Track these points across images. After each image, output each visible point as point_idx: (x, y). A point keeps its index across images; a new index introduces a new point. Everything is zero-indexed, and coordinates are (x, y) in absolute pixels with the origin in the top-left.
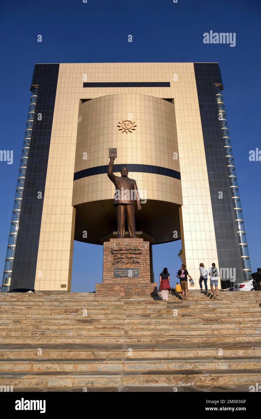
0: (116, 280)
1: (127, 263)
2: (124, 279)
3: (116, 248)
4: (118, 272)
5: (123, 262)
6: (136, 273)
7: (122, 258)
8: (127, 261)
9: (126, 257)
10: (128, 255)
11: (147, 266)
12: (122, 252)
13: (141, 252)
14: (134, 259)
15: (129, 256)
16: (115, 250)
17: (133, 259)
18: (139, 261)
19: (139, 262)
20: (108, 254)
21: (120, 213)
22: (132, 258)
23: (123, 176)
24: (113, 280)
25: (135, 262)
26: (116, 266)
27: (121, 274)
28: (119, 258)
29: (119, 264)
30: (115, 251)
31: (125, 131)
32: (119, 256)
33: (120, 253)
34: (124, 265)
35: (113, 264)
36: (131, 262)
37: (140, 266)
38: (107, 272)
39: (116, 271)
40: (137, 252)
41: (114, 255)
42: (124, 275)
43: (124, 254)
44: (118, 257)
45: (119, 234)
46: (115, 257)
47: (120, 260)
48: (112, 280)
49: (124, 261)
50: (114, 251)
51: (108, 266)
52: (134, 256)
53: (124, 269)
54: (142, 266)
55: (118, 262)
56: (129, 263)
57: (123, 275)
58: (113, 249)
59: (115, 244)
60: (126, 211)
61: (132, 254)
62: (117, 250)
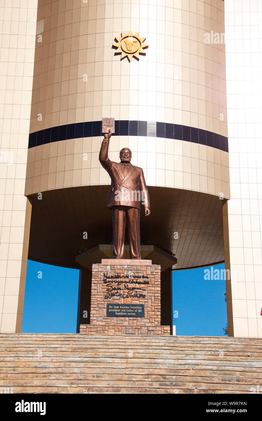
0: (110, 320)
1: (127, 295)
2: (122, 320)
3: (110, 275)
4: (113, 308)
5: (120, 295)
6: (140, 311)
7: (120, 289)
8: (126, 294)
9: (125, 287)
10: (127, 284)
11: (156, 302)
12: (120, 280)
13: (149, 280)
14: (138, 290)
15: (130, 286)
16: (109, 276)
17: (135, 290)
18: (144, 293)
19: (145, 295)
20: (99, 282)
21: (117, 221)
22: (133, 288)
23: (123, 162)
24: (106, 320)
25: (138, 295)
26: (110, 300)
27: (118, 312)
28: (114, 289)
29: (115, 297)
30: (109, 278)
31: (127, 56)
32: (115, 285)
33: (117, 282)
34: (122, 299)
35: (106, 297)
36: (133, 294)
37: (146, 300)
38: (97, 309)
39: (110, 307)
40: (141, 280)
41: (108, 283)
42: (122, 314)
43: (122, 282)
44: (113, 287)
45: (116, 252)
46: (110, 288)
47: (116, 291)
48: (104, 320)
49: (122, 292)
50: (107, 278)
51: (99, 299)
52: (137, 286)
53: (122, 305)
54: (150, 301)
55: (113, 295)
56: (130, 296)
57: (120, 314)
58: (106, 274)
59: (109, 267)
60: (127, 218)
61: (134, 282)
62: (112, 277)
